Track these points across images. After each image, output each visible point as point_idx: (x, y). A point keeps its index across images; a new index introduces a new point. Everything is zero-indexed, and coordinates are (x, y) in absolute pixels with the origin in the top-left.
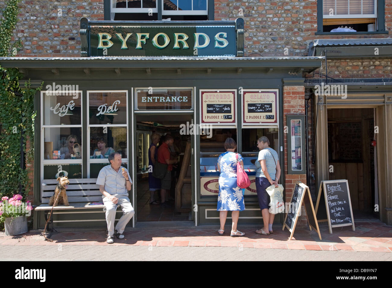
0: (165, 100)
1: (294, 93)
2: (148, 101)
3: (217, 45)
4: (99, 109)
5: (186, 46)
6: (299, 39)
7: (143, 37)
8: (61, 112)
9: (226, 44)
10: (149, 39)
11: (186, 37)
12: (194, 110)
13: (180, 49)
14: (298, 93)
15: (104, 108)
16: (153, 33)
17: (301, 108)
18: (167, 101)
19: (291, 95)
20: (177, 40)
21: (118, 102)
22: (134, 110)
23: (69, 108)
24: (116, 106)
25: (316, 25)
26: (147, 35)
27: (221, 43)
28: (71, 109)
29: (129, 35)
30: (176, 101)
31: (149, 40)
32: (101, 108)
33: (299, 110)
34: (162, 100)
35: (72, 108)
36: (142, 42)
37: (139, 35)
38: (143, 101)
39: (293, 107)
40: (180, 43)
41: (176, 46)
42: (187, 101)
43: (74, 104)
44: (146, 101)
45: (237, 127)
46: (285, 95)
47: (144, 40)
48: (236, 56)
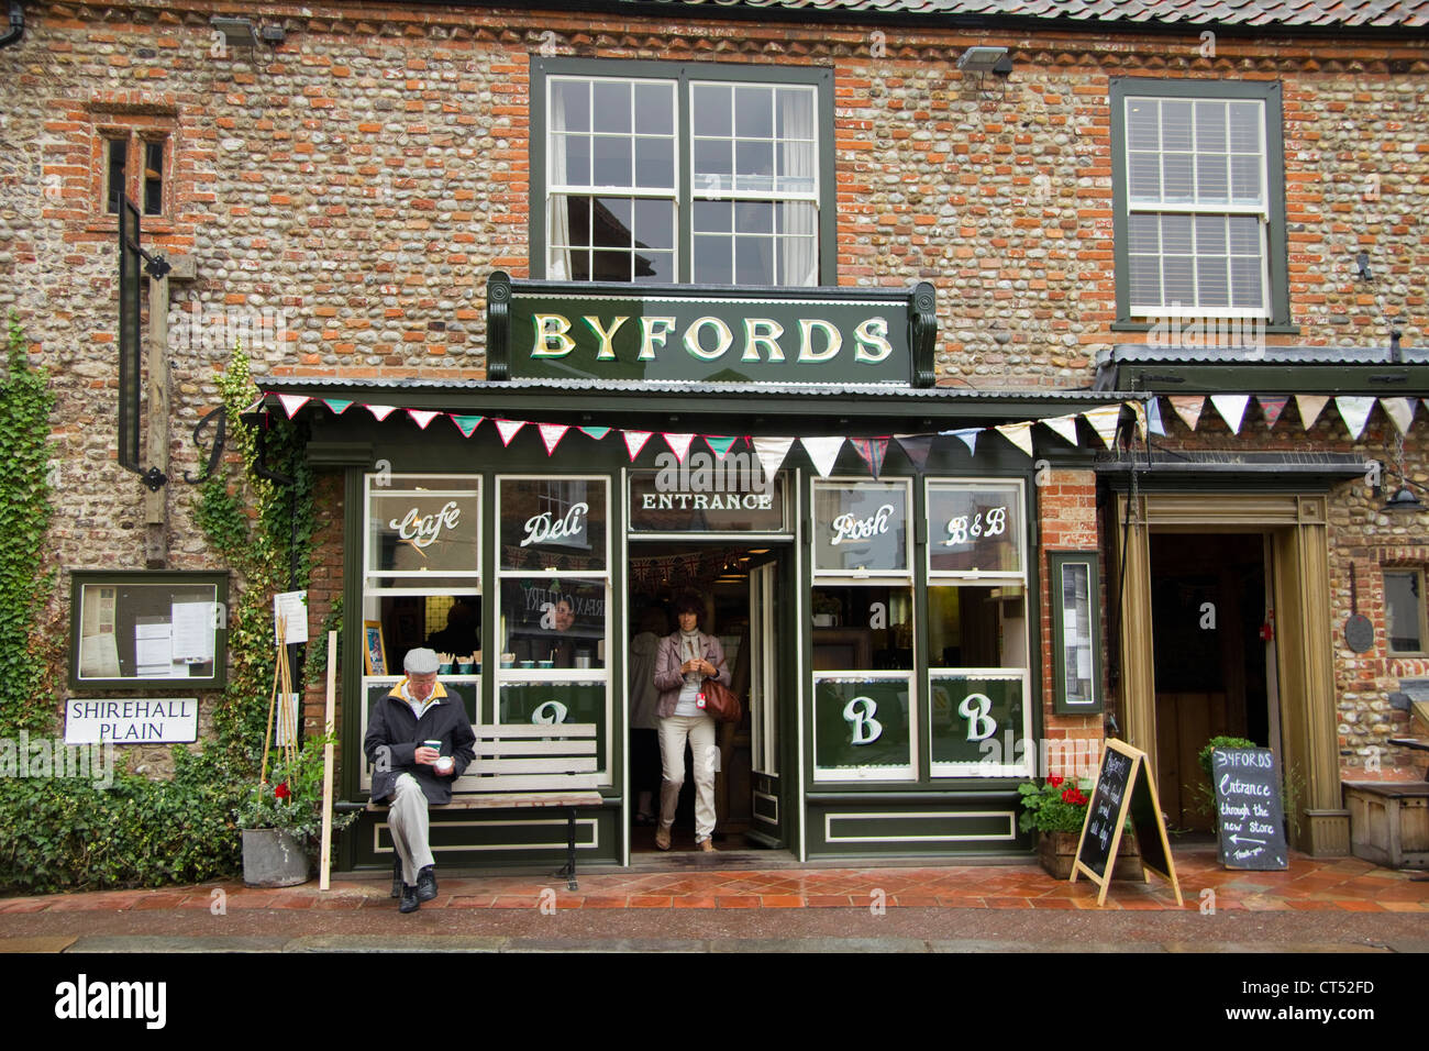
0: (709, 503)
1: (1066, 490)
2: (661, 506)
3: (861, 354)
4: (527, 528)
5: (776, 355)
6: (1069, 338)
7: (658, 328)
8: (421, 533)
9: (885, 351)
10: (674, 333)
11: (776, 331)
12: (794, 534)
13: (759, 361)
14: (1079, 490)
15: (543, 522)
16: (685, 317)
17: (1087, 532)
18: (713, 507)
19: (1060, 495)
20: (752, 339)
21: (582, 509)
22: (628, 532)
23: (444, 523)
24: (576, 519)
25: (1111, 305)
26: (670, 324)
27: (872, 349)
28: (450, 526)
29: (618, 322)
30: (738, 507)
31: (676, 337)
32: (533, 525)
33: (1081, 536)
34: (700, 505)
35: (453, 522)
36: (655, 343)
37: (647, 324)
38: (646, 506)
39: (1064, 527)
40: (761, 347)
41: (750, 354)
42: (769, 507)
43: (458, 511)
44: (654, 506)
45: (913, 581)
46: (1044, 495)
47: (662, 337)
48: (915, 385)
